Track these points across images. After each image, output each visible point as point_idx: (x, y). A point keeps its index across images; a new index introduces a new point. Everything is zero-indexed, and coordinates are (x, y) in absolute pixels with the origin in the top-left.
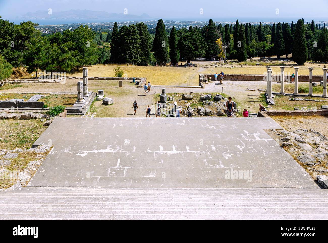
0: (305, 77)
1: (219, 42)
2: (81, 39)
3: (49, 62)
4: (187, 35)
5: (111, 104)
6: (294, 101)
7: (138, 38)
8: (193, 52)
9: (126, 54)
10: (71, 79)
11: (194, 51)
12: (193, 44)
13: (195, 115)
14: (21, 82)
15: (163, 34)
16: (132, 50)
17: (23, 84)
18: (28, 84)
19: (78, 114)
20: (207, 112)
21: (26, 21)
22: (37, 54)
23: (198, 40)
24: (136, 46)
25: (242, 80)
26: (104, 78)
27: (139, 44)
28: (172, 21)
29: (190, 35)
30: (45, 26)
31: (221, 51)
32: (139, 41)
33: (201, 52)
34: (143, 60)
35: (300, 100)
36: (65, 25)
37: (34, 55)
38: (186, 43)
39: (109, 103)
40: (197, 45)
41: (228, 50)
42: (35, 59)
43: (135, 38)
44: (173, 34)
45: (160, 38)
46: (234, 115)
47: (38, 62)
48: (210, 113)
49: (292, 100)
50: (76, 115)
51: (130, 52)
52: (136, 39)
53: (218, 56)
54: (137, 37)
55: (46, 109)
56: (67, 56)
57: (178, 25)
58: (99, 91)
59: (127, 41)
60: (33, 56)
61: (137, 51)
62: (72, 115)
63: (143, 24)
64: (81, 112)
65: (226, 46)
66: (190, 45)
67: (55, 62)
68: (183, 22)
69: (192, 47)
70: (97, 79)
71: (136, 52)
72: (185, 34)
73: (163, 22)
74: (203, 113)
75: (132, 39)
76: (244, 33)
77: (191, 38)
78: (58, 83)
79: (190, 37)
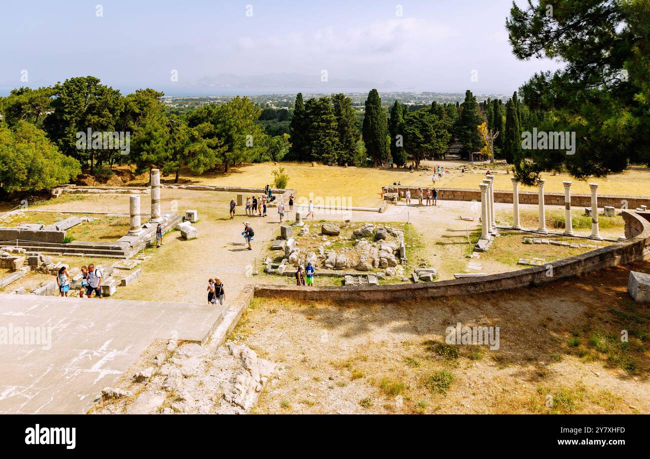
0: (579, 197)
1: (483, 129)
2: (231, 119)
3: (168, 157)
4: (413, 116)
5: (192, 239)
6: (530, 244)
7: (332, 119)
8: (422, 145)
9: (312, 145)
10: (172, 188)
11: (424, 143)
12: (422, 132)
13: (316, 267)
14: (87, 191)
15: (378, 114)
16: (323, 139)
17: (89, 194)
18: (99, 194)
19: (116, 256)
20: (338, 261)
21: (144, 89)
22: (149, 143)
23: (432, 125)
24: (328, 133)
25: (462, 200)
26: (225, 188)
27: (333, 129)
28: (434, 93)
29: (417, 116)
30: (229, 98)
31: (485, 145)
32: (334, 124)
33: (436, 146)
34: (341, 156)
35: (543, 243)
36: (260, 97)
37: (144, 144)
38: (411, 130)
39: (188, 237)
40: (429, 134)
41: (497, 142)
42: (143, 150)
43: (328, 119)
44: (396, 114)
45: (372, 120)
46: (390, 270)
47: (149, 156)
48: (343, 264)
49: (527, 243)
50: (113, 258)
51: (319, 143)
52: (329, 122)
53: (479, 153)
54: (331, 117)
55: (67, 244)
56: (197, 147)
57: (444, 99)
58: (188, 213)
59: (315, 123)
60: (142, 145)
61: (331, 140)
62: (106, 257)
63: (343, 97)
64: (123, 254)
65: (493, 137)
66: (417, 132)
67: (178, 156)
68: (451, 95)
69: (421, 136)
70: (212, 190)
71: (330, 143)
72: (409, 114)
73: (377, 94)
74: (332, 264)
75: (323, 121)
76: (515, 115)
77: (420, 121)
78: (145, 195)
79: (418, 119)
